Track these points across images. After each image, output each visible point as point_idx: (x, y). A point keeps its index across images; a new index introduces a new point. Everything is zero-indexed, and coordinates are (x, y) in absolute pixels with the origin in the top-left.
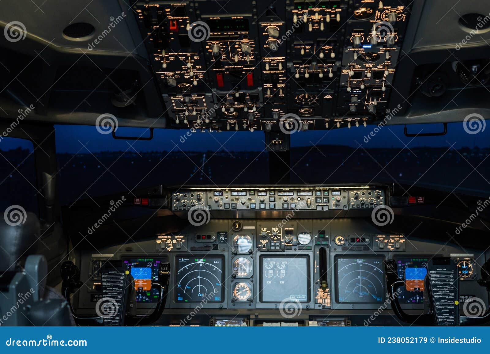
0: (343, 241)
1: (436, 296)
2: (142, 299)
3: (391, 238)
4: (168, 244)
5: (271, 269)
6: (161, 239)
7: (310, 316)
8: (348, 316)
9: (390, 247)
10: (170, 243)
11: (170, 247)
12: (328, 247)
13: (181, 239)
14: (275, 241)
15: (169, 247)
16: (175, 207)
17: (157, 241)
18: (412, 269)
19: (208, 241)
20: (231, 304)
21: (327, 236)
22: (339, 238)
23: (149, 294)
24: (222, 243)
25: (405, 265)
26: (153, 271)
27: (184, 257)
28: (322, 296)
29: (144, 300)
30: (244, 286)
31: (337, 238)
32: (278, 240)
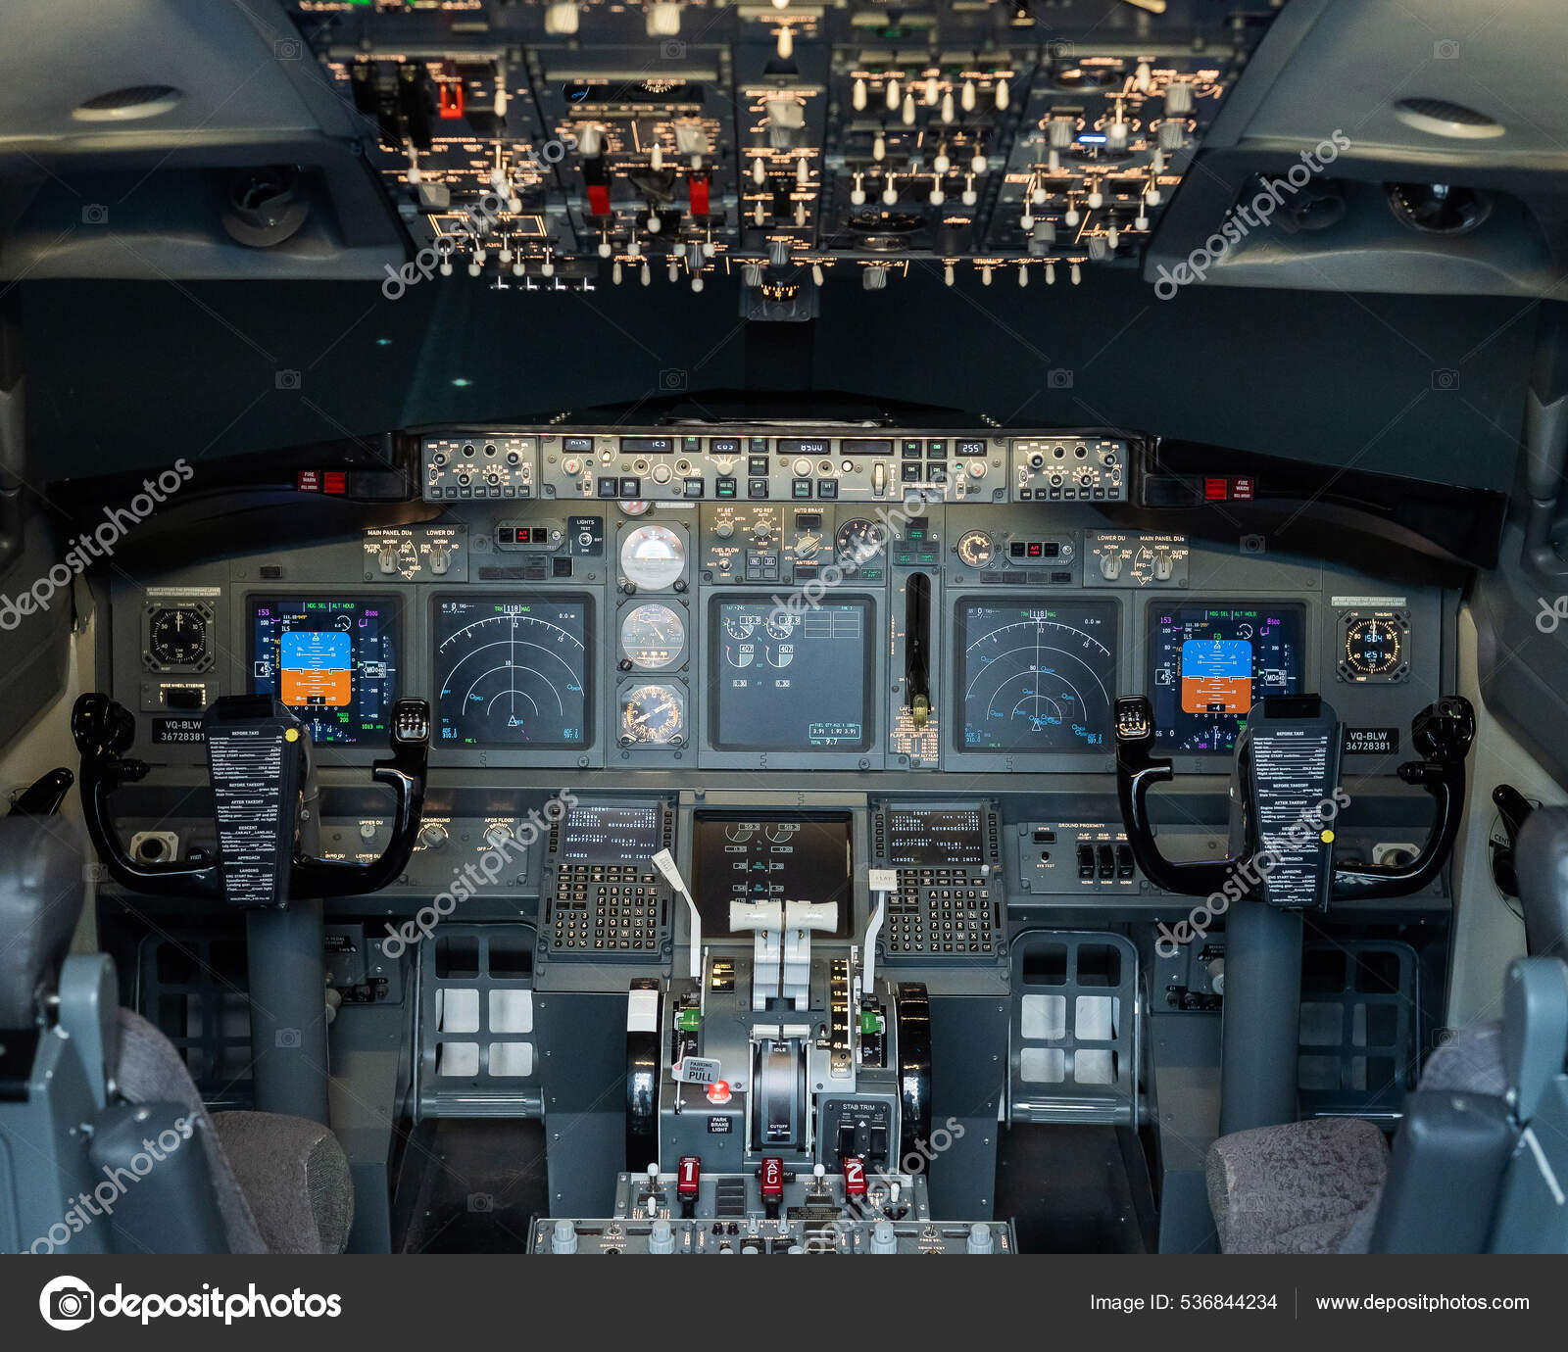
0: (986, 550)
1: (1266, 815)
2: (324, 734)
3: (1146, 543)
4: (404, 555)
5: (746, 642)
6: (377, 540)
7: (870, 795)
8: (991, 797)
9: (1138, 574)
10: (411, 554)
11: (412, 568)
12: (935, 573)
13: (446, 542)
14: (761, 553)
15: (405, 566)
16: (434, 488)
17: (366, 546)
18: (1205, 642)
19: (539, 547)
20: (616, 752)
21: (935, 537)
22: (973, 542)
23: (344, 719)
24: (585, 554)
25: (1183, 631)
26: (355, 643)
27: (459, 597)
28: (912, 729)
29: (330, 739)
30: (659, 695)
31: (967, 542)
32: (771, 545)
